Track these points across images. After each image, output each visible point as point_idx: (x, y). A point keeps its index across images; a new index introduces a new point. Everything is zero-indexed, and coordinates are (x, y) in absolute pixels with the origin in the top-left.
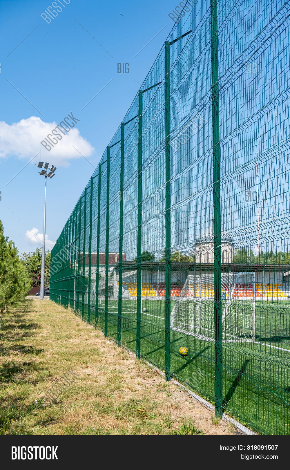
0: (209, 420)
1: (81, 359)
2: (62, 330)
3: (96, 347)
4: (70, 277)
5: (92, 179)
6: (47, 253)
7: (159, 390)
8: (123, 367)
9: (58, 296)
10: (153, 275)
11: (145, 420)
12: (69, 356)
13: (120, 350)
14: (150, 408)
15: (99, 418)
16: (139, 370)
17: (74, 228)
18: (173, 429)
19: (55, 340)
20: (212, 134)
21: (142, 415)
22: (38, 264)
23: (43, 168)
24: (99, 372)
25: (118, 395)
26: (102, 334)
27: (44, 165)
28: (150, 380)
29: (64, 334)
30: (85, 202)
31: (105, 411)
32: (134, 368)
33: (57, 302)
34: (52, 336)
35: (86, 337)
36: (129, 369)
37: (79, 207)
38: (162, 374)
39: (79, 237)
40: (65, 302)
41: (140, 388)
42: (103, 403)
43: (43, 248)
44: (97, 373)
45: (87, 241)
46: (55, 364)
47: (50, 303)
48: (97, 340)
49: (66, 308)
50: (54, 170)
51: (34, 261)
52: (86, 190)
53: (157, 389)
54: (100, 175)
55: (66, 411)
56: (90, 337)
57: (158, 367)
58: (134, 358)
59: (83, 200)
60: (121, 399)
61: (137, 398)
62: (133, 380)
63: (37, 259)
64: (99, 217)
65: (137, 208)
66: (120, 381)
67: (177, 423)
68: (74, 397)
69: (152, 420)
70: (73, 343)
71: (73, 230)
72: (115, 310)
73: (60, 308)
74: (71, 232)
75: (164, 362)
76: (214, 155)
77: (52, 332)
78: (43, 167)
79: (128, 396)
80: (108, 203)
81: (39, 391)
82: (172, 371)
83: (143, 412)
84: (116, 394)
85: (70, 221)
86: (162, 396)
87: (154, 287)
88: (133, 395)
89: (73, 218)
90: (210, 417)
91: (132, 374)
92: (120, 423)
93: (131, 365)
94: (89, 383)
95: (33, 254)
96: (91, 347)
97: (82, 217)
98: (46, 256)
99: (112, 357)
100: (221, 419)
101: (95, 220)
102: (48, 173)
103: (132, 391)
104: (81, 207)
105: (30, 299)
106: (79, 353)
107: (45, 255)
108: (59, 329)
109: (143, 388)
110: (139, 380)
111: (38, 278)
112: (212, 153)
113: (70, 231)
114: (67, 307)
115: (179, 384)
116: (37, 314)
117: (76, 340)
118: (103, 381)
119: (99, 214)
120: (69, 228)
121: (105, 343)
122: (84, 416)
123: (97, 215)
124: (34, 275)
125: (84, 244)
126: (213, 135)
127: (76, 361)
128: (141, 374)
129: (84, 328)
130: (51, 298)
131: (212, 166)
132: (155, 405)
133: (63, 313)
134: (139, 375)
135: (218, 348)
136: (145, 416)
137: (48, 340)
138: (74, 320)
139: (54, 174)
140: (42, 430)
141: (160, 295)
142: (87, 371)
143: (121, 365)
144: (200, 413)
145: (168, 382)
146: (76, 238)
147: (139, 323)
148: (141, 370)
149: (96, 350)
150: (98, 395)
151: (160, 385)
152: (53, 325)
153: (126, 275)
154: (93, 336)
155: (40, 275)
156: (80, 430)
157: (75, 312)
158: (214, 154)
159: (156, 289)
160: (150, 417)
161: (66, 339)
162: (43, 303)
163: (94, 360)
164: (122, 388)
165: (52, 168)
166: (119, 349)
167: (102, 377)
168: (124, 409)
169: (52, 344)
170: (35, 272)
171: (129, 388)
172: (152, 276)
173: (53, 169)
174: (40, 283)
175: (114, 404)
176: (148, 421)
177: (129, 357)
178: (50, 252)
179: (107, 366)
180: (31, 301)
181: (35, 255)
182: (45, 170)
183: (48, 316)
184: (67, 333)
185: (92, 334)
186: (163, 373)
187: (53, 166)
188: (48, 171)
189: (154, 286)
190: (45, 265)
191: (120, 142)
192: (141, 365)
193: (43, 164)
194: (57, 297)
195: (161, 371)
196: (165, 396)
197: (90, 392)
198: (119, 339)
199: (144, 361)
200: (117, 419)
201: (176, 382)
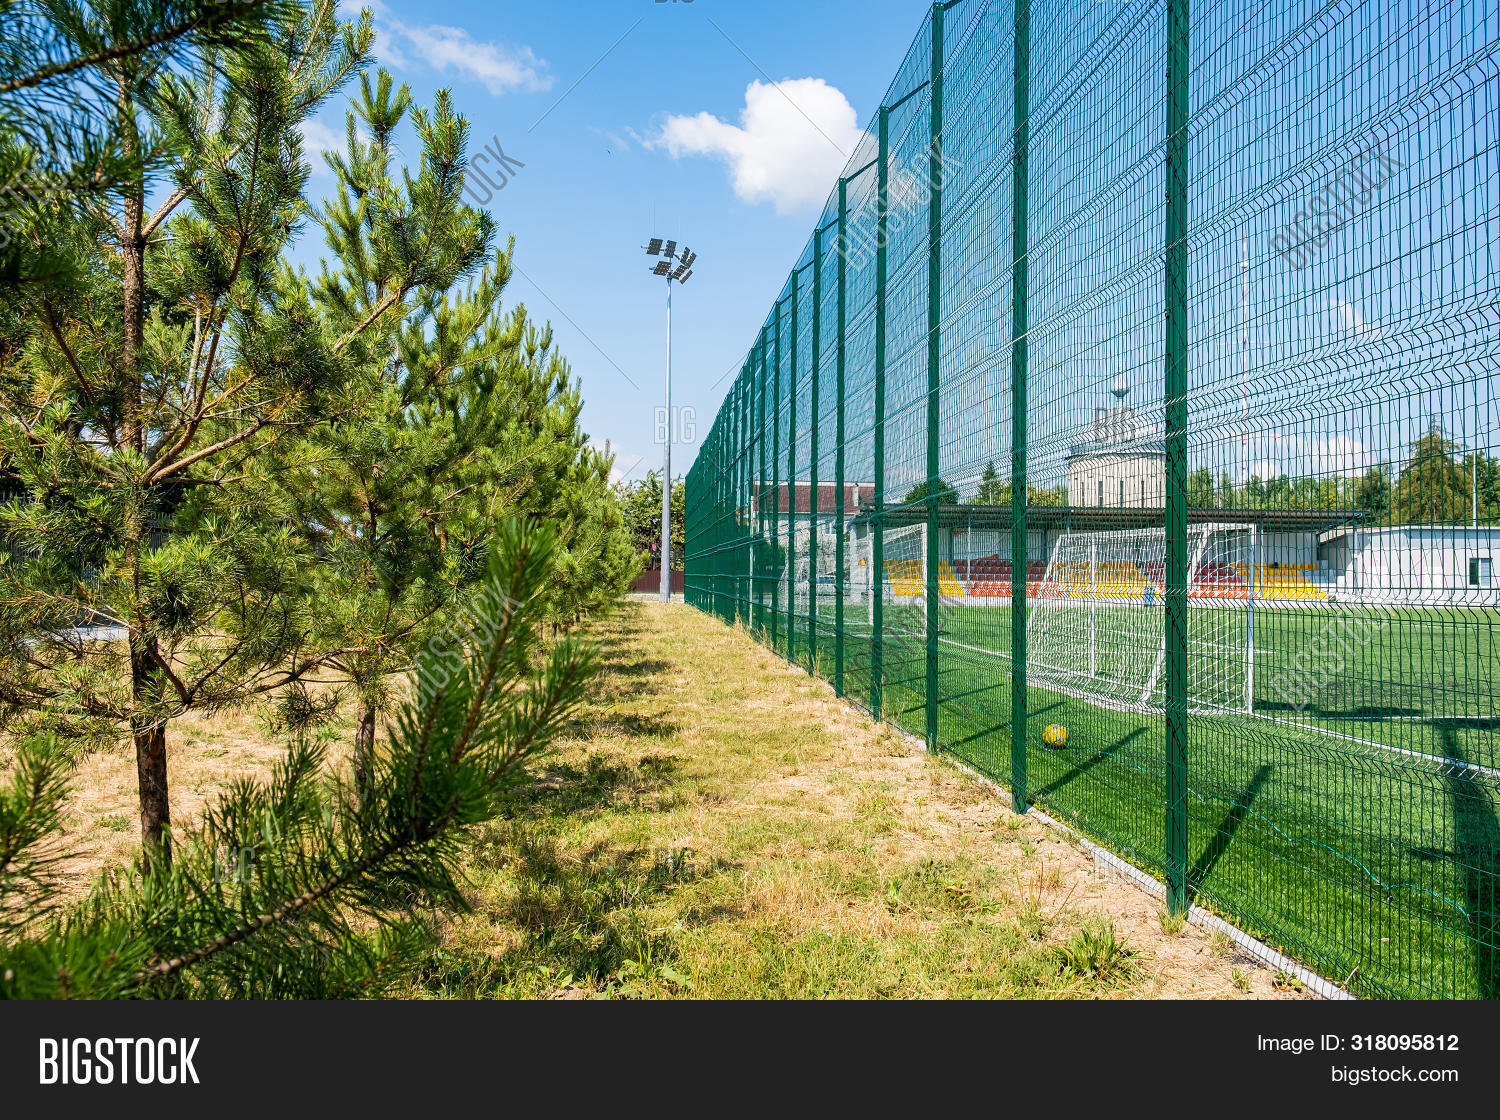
0: (1149, 921)
1: (777, 751)
2: (722, 678)
3: (815, 722)
4: (739, 542)
5: (795, 274)
6: (675, 484)
7: (1000, 837)
8: (893, 773)
9: (707, 593)
10: (955, 540)
11: (968, 917)
12: (748, 745)
13: (881, 732)
14: (980, 886)
15: (840, 907)
16: (936, 782)
17: (748, 410)
18: (1050, 942)
19: (705, 701)
20: (1165, 99)
21: (958, 901)
22: (652, 512)
23: (661, 257)
24: (829, 787)
25: (886, 847)
26: (828, 689)
27: (664, 247)
28: (968, 809)
29: (729, 688)
30: (777, 340)
31: (857, 889)
32: (922, 778)
33: (704, 607)
34: (697, 692)
35: (787, 695)
36: (908, 780)
37: (759, 355)
38: (1002, 794)
39: (762, 435)
40: (726, 609)
41: (943, 829)
42: (847, 868)
43: (666, 468)
44: (823, 789)
45: (784, 444)
46: (711, 763)
47: (686, 610)
48: (818, 704)
49: (730, 621)
50: (691, 261)
51: (642, 505)
52: (778, 305)
53: (991, 833)
54: (817, 262)
55: (750, 885)
56: (798, 697)
57: (990, 775)
58: (921, 752)
59: (771, 335)
60: (893, 859)
61: (938, 856)
62: (924, 808)
63: (650, 499)
64: (815, 378)
65: (926, 342)
66: (889, 810)
67: (1061, 925)
68: (769, 849)
69: (989, 915)
70: (752, 710)
71: (745, 416)
72: (866, 629)
73: (714, 623)
74: (740, 424)
75: (1006, 761)
76: (1169, 164)
77: (697, 682)
78: (662, 253)
79: (915, 853)
80: (841, 337)
81: (674, 832)
82: (1031, 788)
83: (961, 894)
84: (881, 843)
85: (736, 393)
86: (1008, 854)
87: (958, 571)
88: (927, 849)
89: (745, 387)
90: (1152, 913)
91: (919, 792)
92: (899, 922)
93: (912, 770)
94: (804, 813)
95: (639, 485)
96: (802, 723)
97: (770, 379)
98: (673, 491)
99: (861, 748)
100: (1186, 919)
101: (804, 385)
102: (674, 268)
103: (924, 837)
104: (764, 354)
105: (636, 601)
106: (771, 738)
107: (671, 487)
108: (716, 674)
109: (956, 831)
110: (939, 808)
111: (654, 547)
112: (1163, 157)
113: (736, 421)
114: (733, 620)
115: (1053, 822)
116: (656, 637)
117: (762, 703)
118: (841, 809)
119: (816, 368)
120: (732, 414)
121: (838, 711)
122: (799, 900)
123: (811, 373)
124: (644, 539)
125: (776, 453)
126: (1168, 102)
127: (765, 758)
128: (943, 793)
129: (781, 672)
130: (688, 600)
131: (1164, 198)
132: (992, 878)
133: (722, 634)
134: (939, 797)
135: (1176, 724)
136: (968, 904)
137: (687, 701)
138: (751, 652)
139: (691, 272)
140: (690, 935)
141: (973, 594)
142: (796, 783)
143: (887, 770)
144: (1121, 901)
145: (1021, 817)
146: (752, 437)
147: (932, 658)
148: (943, 784)
149: (816, 729)
150: (832, 845)
151: (1000, 824)
152: (698, 666)
153: (891, 535)
154: (806, 695)
155: (658, 541)
156: (791, 935)
157: (752, 632)
158: (1169, 161)
159: (963, 578)
160: (981, 907)
161: (734, 700)
162: (669, 610)
163: (811, 756)
164: (895, 830)
165: (685, 257)
166: (879, 728)
167: (838, 799)
168: (906, 883)
169: (698, 713)
170: (647, 533)
171: (915, 830)
172: (951, 541)
173: (688, 259)
174: (659, 560)
175: (879, 872)
176: (977, 919)
177: (906, 749)
178: (683, 481)
179: (849, 770)
180: (638, 605)
181: (646, 489)
182: (667, 260)
183: (684, 642)
184: (737, 685)
185: (802, 690)
186: (1004, 793)
187: (687, 251)
188: (675, 264)
189: (959, 568)
190: (672, 514)
191: (876, 164)
192: (941, 770)
193: (660, 245)
194: (705, 597)
195: (998, 788)
196: (1018, 853)
197: (809, 838)
198: (876, 702)
199: (950, 760)
200: (890, 910)
201: (1045, 818)
